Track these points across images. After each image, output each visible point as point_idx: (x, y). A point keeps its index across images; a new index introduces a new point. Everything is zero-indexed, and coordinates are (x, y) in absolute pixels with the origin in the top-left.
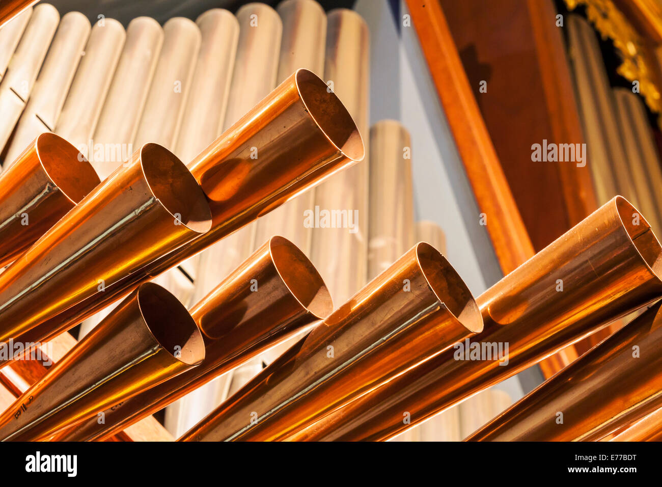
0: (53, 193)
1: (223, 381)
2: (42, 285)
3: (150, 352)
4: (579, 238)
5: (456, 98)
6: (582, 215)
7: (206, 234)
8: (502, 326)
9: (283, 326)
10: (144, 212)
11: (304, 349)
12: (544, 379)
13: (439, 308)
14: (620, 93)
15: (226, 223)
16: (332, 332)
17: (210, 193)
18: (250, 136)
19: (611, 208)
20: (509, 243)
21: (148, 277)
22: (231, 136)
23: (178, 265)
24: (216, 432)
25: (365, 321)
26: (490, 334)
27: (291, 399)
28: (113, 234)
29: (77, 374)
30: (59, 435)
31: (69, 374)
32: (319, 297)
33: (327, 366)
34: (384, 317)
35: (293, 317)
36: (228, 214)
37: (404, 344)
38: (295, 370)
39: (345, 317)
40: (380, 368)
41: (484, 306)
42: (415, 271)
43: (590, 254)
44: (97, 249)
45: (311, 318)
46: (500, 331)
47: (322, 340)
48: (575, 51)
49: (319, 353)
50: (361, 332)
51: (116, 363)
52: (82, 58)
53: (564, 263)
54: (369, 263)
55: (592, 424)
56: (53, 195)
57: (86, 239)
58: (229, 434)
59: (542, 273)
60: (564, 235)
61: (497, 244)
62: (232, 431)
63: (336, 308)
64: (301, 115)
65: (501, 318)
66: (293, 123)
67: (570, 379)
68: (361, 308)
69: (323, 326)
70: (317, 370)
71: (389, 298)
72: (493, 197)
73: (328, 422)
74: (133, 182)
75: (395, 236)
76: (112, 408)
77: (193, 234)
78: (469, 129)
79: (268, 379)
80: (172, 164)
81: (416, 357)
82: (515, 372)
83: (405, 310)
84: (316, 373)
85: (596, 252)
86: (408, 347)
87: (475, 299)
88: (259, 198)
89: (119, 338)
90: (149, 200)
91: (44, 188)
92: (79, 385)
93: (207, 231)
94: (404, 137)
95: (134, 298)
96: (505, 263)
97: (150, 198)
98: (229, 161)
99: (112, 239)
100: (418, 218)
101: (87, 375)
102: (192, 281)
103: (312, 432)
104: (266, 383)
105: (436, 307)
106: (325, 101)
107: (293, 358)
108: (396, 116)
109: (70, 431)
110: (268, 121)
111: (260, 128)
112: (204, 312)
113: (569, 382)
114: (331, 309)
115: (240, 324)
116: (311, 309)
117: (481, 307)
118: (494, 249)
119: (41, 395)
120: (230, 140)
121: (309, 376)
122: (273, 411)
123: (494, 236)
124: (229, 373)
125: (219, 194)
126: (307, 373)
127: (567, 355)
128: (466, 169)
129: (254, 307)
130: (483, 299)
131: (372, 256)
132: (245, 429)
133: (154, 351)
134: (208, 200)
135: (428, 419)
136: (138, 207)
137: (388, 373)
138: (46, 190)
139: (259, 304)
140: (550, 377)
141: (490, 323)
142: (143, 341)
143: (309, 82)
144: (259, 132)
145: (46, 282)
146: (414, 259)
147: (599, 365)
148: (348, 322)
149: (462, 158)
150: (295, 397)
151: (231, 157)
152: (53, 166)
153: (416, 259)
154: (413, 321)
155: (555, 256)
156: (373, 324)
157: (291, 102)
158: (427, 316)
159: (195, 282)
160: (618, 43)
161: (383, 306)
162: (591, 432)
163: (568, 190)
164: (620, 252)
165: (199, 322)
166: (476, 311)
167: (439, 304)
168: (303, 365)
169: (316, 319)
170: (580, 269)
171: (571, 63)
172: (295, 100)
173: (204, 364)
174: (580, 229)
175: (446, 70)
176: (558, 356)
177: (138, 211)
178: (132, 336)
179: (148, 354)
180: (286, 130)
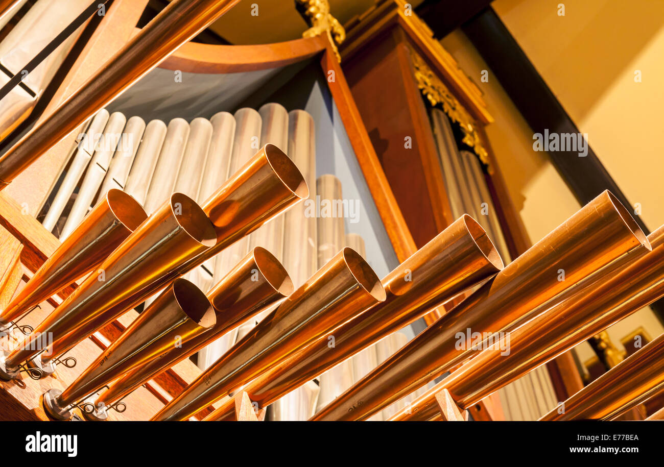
0: (118, 225)
1: (232, 334)
2: (113, 283)
3: (182, 321)
4: (443, 241)
5: (368, 160)
6: (445, 226)
7: (213, 248)
8: (397, 296)
9: (264, 302)
10: (174, 235)
11: (277, 315)
12: (427, 326)
13: (358, 287)
14: (465, 154)
15: (226, 240)
16: (293, 304)
17: (214, 222)
18: (238, 186)
19: (461, 222)
20: (402, 245)
21: (179, 275)
22: (227, 186)
23: (201, 265)
24: (225, 368)
25: (313, 296)
26: (391, 301)
27: (270, 346)
28: (155, 250)
29: (138, 336)
30: (129, 374)
31: (133, 336)
32: (285, 283)
33: (292, 325)
34: (324, 294)
35: (269, 296)
36: (227, 234)
37: (338, 310)
38: (272, 328)
39: (301, 295)
40: (324, 325)
41: (387, 284)
42: (343, 265)
43: (449, 250)
44: (146, 259)
45: (280, 296)
46: (397, 299)
47: (288, 309)
48: (437, 130)
49: (286, 317)
50: (311, 304)
51: (161, 328)
52: (140, 143)
53: (434, 256)
54: (319, 260)
55: (455, 354)
56: (118, 227)
57: (139, 254)
58: (233, 369)
59: (421, 263)
60: (433, 240)
61: (395, 245)
62: (234, 368)
63: (295, 289)
64: (269, 172)
65: (397, 292)
66: (264, 176)
67: (440, 327)
68: (311, 289)
69: (288, 301)
70: (285, 328)
71: (328, 282)
72: (392, 217)
73: (294, 359)
74: (166, 218)
75: (334, 243)
76: (160, 356)
77: (205, 248)
78: (376, 177)
79: (256, 334)
80: (191, 205)
81: (345, 317)
82: (409, 323)
83: (337, 290)
84: (284, 330)
85: (453, 248)
86: (340, 312)
87: (381, 281)
88: (245, 225)
89: (162, 313)
90: (176, 228)
91: (112, 223)
92: (139, 343)
93: (213, 246)
94: (337, 183)
95: (171, 289)
96: (400, 256)
97: (177, 226)
98: (227, 202)
99: (155, 253)
100: (347, 232)
101: (143, 337)
102: (211, 275)
103: (284, 366)
104: (255, 337)
105: (356, 286)
106: (283, 163)
107: (270, 321)
108: (332, 171)
109: (135, 371)
110: (249, 176)
111: (244, 181)
112: (214, 295)
113: (439, 330)
114: (293, 290)
115: (237, 301)
116: (280, 291)
117: (385, 285)
118: (394, 249)
119: (117, 350)
120: (226, 189)
121: (280, 332)
122: (259, 354)
123: (393, 241)
124: (236, 329)
125: (221, 223)
126: (279, 330)
127: (440, 311)
128: (375, 201)
129: (246, 290)
130: (385, 280)
131: (320, 255)
132: (242, 366)
133: (184, 321)
134: (214, 226)
135: (357, 353)
136: (170, 233)
137: (329, 328)
138: (114, 224)
139: (248, 288)
140: (430, 324)
141: (390, 295)
142: (177, 315)
143: (273, 152)
144: (243, 184)
145: (115, 280)
146: (342, 258)
147: (458, 317)
148: (303, 298)
149: (372, 195)
150: (272, 345)
151: (228, 199)
152: (119, 209)
153: (343, 258)
154: (343, 296)
155: (428, 252)
156: (318, 298)
157: (262, 165)
158: (351, 292)
159: (213, 276)
160: (462, 125)
161: (324, 287)
162: (455, 359)
163: (436, 211)
164: (468, 248)
165: (212, 301)
166: (381, 288)
167: (358, 285)
168: (276, 325)
169: (282, 296)
170: (444, 260)
171: (435, 137)
172: (265, 163)
173: (216, 327)
174: (443, 236)
175: (361, 143)
176: (434, 312)
177: (170, 235)
178: (170, 312)
179: (180, 323)
180: (260, 181)
